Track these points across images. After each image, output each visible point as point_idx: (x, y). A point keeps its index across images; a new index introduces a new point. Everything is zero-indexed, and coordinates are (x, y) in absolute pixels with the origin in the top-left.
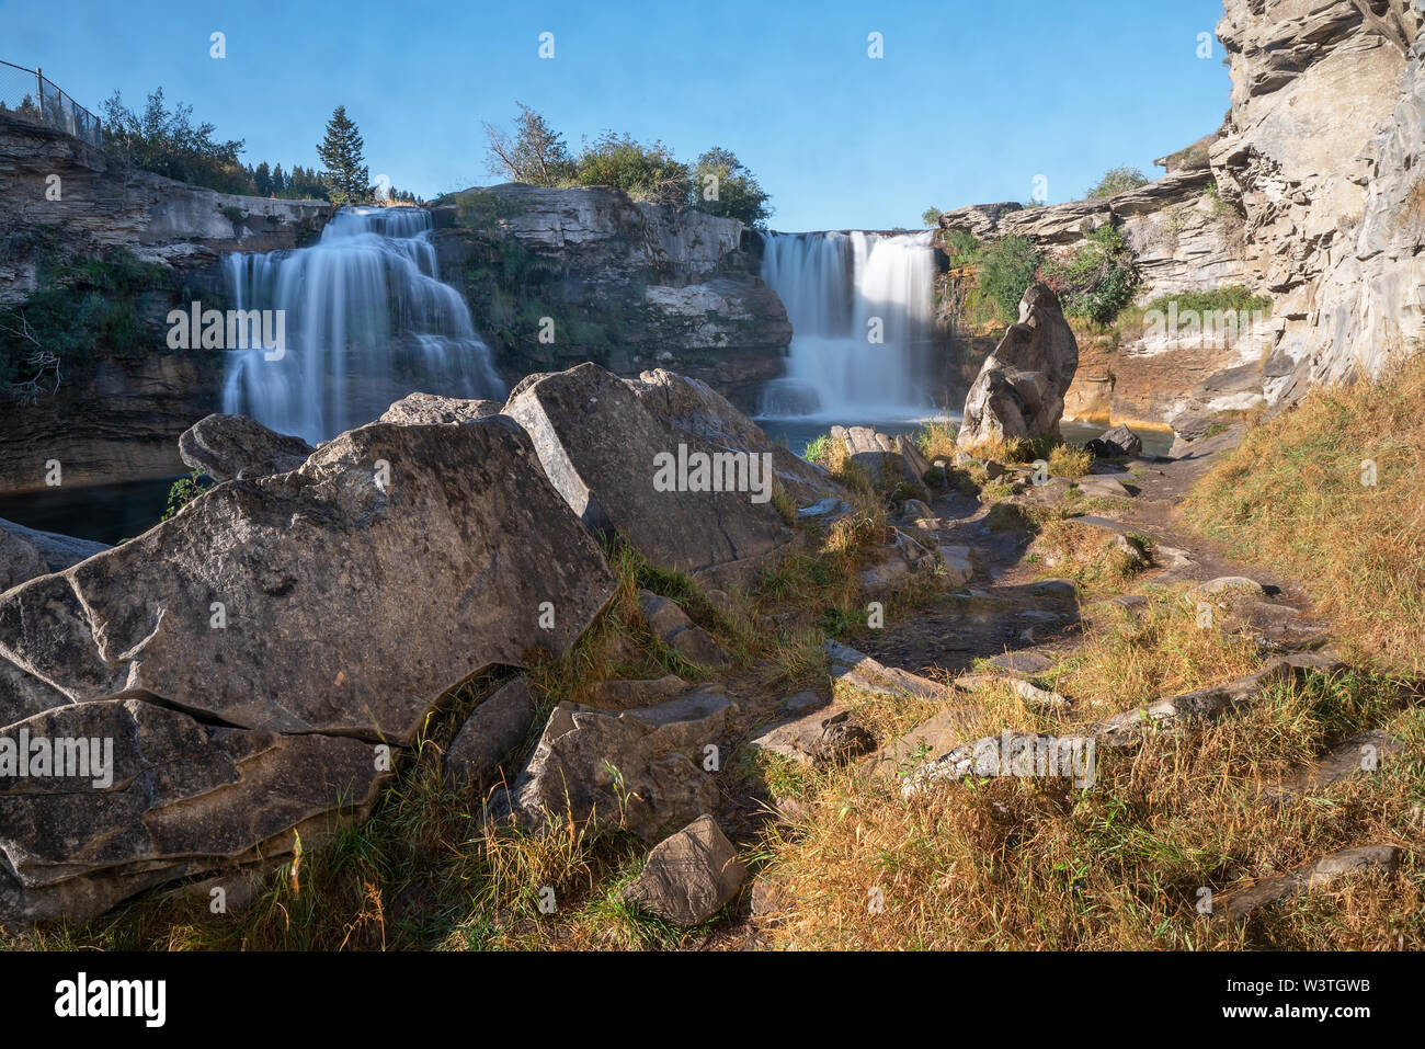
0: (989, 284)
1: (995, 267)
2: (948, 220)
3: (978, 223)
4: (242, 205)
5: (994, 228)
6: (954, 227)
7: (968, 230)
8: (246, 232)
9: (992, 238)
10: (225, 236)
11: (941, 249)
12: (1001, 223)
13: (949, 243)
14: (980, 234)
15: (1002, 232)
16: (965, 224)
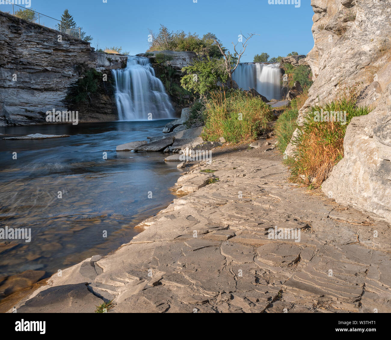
0: (296, 79)
1: (297, 74)
2: (284, 60)
3: (293, 61)
4: (111, 57)
5: (297, 63)
6: (286, 62)
7: (290, 63)
8: (112, 64)
9: (297, 65)
10: (108, 65)
11: (282, 69)
12: (299, 61)
13: (285, 67)
14: (294, 64)
15: (300, 64)
16: (289, 61)
